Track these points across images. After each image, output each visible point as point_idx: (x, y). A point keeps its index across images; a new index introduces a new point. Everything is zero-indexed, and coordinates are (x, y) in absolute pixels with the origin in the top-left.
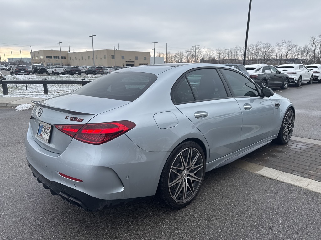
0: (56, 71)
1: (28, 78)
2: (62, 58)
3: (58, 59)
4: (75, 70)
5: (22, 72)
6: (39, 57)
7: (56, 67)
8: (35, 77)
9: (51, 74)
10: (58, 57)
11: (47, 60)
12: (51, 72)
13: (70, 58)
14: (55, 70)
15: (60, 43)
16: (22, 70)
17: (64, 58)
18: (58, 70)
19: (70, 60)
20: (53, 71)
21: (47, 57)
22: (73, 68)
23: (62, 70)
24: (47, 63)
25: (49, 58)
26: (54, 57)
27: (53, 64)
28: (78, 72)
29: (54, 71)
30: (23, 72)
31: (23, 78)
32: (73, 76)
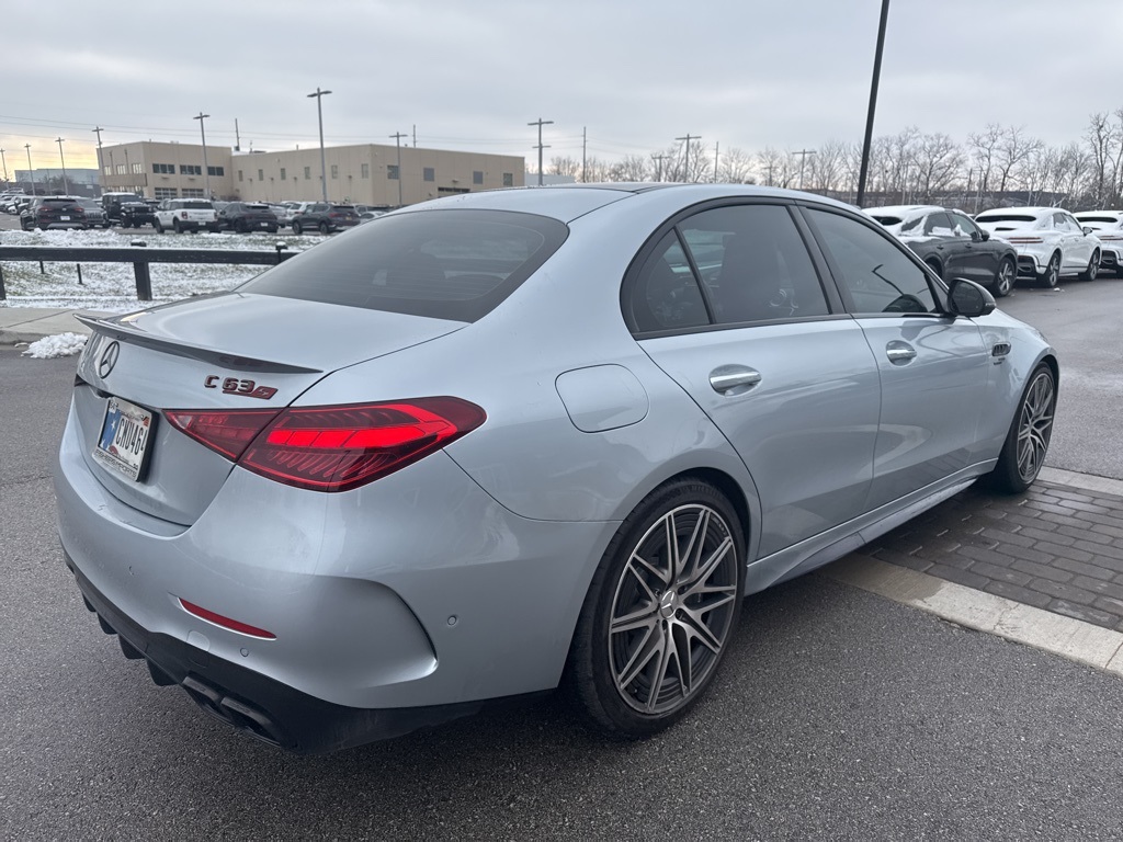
0: (189, 219)
1: (85, 241)
2: (211, 171)
3: (195, 176)
4: (257, 217)
5: (63, 218)
6: (129, 166)
7: (187, 205)
8: (111, 240)
9: (169, 228)
10: (198, 170)
11: (157, 180)
12: (170, 222)
13: (240, 172)
14: (184, 215)
15: (201, 117)
16: (65, 214)
17: (219, 171)
18: (194, 215)
19: (241, 179)
20: (175, 219)
21: (156, 168)
22: (248, 207)
23: (209, 215)
24: (156, 189)
25: (165, 172)
26: (183, 169)
27: (180, 192)
28: (266, 225)
29: (181, 219)
30: (68, 218)
31: (67, 241)
32: (248, 238)
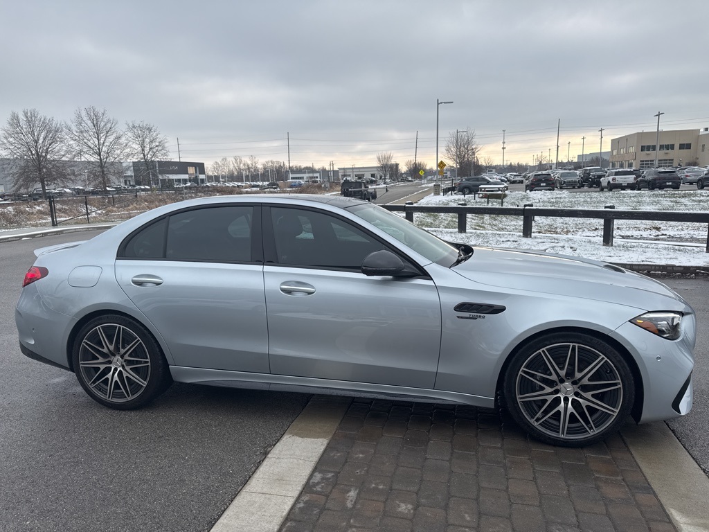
0: (616, 182)
1: (549, 197)
2: (682, 147)
3: (670, 151)
4: (665, 179)
5: (542, 184)
6: (627, 149)
7: (617, 174)
8: (564, 195)
9: (606, 188)
10: (672, 147)
12: (606, 184)
13: (704, 145)
14: (614, 179)
15: (658, 115)
16: (543, 182)
17: (688, 146)
18: (620, 179)
19: (703, 150)
20: (609, 182)
21: (643, 148)
22: (660, 172)
23: (631, 179)
24: (641, 161)
25: (649, 150)
26: (662, 147)
28: (670, 184)
29: (611, 182)
30: (545, 184)
31: (539, 197)
